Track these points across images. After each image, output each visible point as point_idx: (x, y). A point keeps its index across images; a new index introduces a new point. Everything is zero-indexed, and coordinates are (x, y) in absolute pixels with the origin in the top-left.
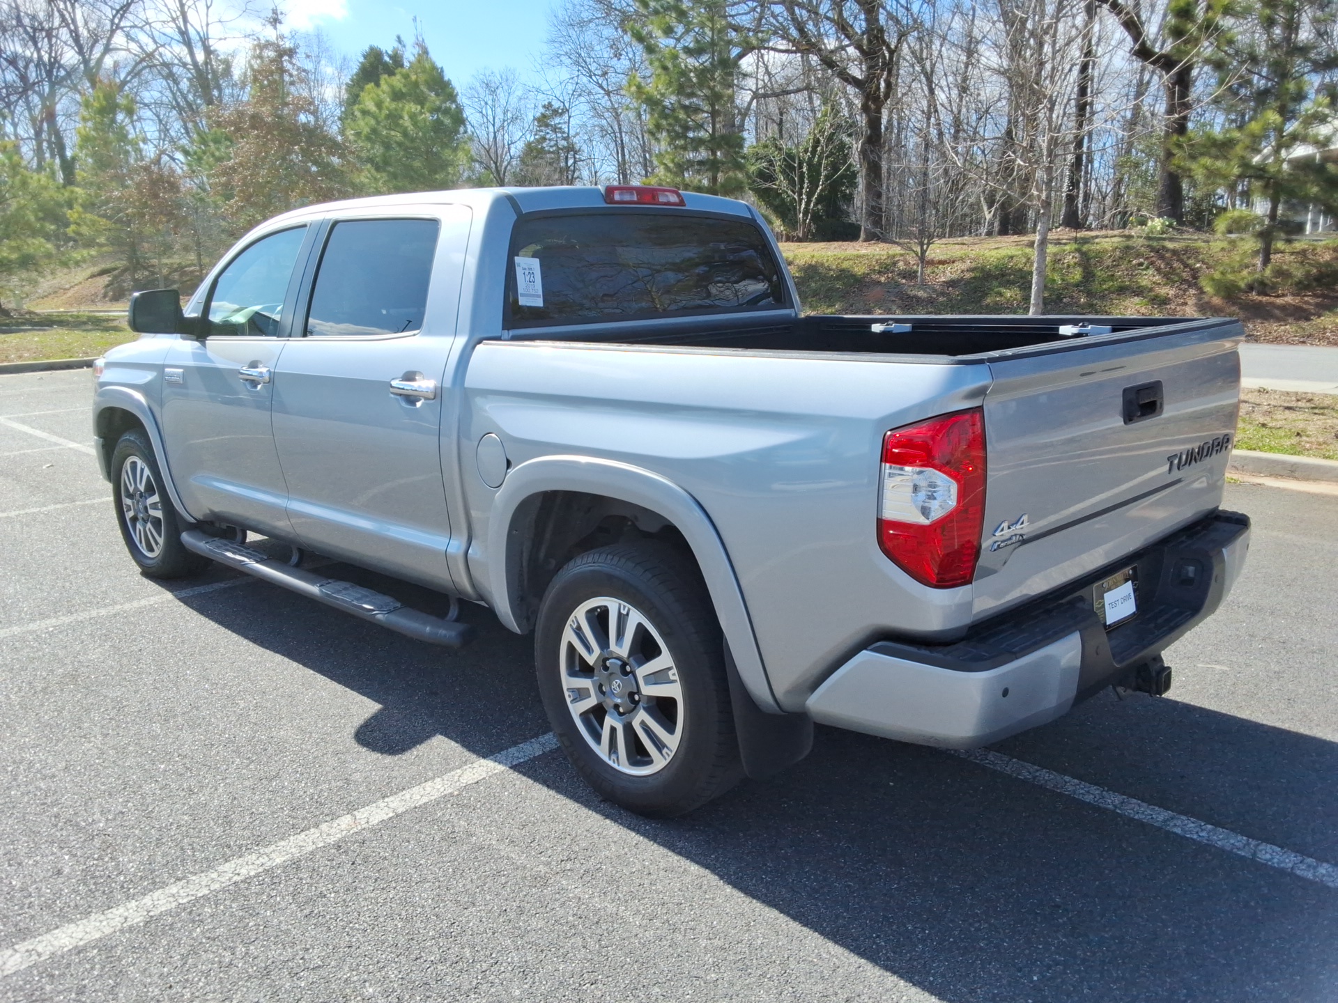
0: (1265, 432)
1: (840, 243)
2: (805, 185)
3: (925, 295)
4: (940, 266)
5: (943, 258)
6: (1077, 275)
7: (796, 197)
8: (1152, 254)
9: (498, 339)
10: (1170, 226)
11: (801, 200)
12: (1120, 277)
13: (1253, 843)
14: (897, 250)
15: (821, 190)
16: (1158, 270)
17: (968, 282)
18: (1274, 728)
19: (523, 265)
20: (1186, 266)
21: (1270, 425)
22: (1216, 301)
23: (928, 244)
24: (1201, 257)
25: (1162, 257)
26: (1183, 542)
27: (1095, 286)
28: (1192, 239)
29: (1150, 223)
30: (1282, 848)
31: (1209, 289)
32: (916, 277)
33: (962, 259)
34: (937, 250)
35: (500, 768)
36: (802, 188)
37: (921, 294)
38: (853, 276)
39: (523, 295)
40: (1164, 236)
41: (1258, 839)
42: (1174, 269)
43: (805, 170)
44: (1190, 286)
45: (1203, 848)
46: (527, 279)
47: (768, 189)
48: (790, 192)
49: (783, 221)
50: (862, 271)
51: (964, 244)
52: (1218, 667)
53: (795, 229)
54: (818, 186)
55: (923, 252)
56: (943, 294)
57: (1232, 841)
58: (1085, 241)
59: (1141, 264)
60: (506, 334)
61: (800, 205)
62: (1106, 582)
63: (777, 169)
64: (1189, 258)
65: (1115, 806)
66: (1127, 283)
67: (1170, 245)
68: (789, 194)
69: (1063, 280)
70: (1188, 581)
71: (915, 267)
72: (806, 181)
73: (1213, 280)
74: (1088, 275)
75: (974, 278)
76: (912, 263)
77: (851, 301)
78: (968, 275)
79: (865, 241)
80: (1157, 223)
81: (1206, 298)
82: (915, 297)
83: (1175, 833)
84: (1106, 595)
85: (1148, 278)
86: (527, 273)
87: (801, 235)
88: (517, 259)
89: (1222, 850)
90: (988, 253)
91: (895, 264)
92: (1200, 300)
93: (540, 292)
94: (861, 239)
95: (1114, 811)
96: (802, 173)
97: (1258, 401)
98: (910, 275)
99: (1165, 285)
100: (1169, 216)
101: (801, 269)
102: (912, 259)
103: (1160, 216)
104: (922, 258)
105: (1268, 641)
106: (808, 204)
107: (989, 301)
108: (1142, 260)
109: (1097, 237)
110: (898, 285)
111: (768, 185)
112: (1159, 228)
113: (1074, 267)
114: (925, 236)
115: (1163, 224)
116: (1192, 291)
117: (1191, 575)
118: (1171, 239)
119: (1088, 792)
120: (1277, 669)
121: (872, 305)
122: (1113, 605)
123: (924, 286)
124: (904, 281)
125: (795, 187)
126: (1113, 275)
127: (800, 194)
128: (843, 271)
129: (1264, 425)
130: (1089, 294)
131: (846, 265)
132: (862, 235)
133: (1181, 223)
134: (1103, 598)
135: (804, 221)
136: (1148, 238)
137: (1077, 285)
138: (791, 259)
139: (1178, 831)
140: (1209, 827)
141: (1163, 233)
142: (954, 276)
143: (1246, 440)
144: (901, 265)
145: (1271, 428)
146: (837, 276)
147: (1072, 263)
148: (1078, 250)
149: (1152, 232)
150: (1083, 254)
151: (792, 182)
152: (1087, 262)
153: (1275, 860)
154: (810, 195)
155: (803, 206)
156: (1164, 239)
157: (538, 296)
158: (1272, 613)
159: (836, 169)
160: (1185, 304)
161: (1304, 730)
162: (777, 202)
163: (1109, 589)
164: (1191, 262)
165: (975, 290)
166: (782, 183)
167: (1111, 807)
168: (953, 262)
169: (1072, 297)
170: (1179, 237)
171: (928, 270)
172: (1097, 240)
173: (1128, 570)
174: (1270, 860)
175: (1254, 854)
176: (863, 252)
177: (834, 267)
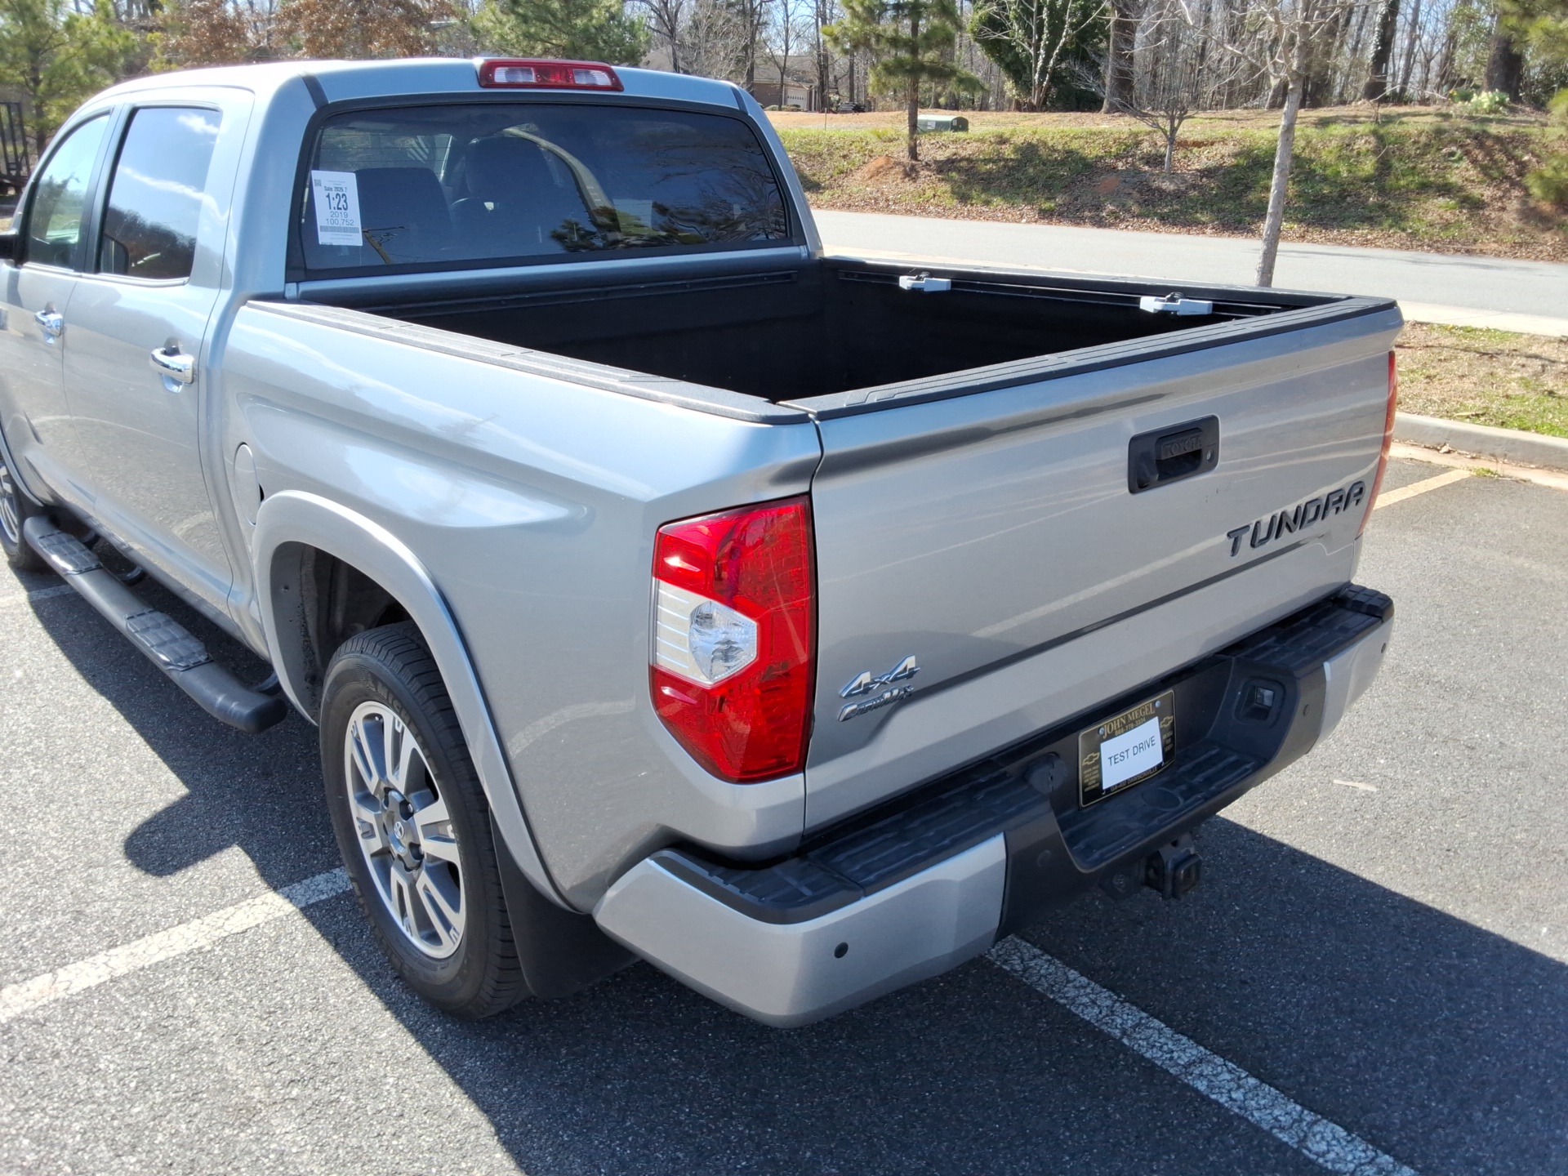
0: (1551, 403)
1: (1079, 114)
2: (1045, 37)
3: (1172, 187)
4: (1195, 149)
5: (1199, 138)
6: (1368, 166)
7: (1032, 51)
8: (1469, 141)
9: (279, 298)
10: (1501, 103)
11: (1037, 56)
12: (1423, 171)
13: (1309, 1117)
14: (1142, 126)
15: (1065, 44)
16: (1474, 162)
17: (1228, 171)
18: (1410, 902)
19: (325, 183)
20: (1511, 157)
21: (1560, 393)
22: (1546, 207)
23: (1181, 119)
24: (1531, 147)
25: (1481, 146)
26: (1266, 648)
27: (1390, 181)
28: (1525, 121)
29: (1475, 99)
30: (1348, 1129)
31: (1536, 191)
32: (1162, 163)
33: (1224, 141)
34: (1192, 127)
35: (289, 908)
36: (1040, 39)
37: (1168, 186)
38: (1083, 159)
39: (325, 229)
40: (1492, 116)
41: (1316, 1112)
42: (1495, 162)
43: (1044, 16)
44: (1514, 184)
45: (1228, 1121)
46: (334, 203)
47: (998, 41)
48: (1026, 46)
49: (1016, 83)
50: (1094, 153)
51: (1232, 119)
52: (1362, 786)
53: (1029, 93)
54: (1061, 38)
55: (1174, 130)
56: (1194, 187)
57: (1276, 1112)
58: (1389, 119)
59: (1452, 154)
60: (292, 290)
61: (1037, 61)
62: (1103, 727)
63: (1011, 15)
64: (1516, 147)
65: (1124, 1032)
66: (1432, 179)
67: (1493, 129)
68: (1025, 48)
69: (1350, 171)
70: (1262, 712)
71: (1163, 149)
72: (1046, 31)
73: (1542, 177)
74: (1384, 167)
75: (1237, 166)
76: (1159, 144)
77: (1077, 193)
78: (1229, 162)
79: (1108, 112)
80: (1485, 99)
81: (1532, 203)
82: (1159, 189)
83: (1196, 1091)
84: (1104, 746)
85: (1462, 172)
86: (333, 194)
87: (1035, 102)
88: (316, 175)
89: (1256, 1128)
90: (1258, 134)
91: (1138, 144)
92: (1524, 203)
93: (358, 224)
94: (1103, 110)
95: (1119, 1042)
96: (1042, 21)
97: (1554, 357)
98: (1155, 160)
99: (1481, 182)
100: (1502, 90)
101: (1017, 150)
102: (1160, 140)
103: (1491, 89)
104: (1171, 139)
105: (1451, 744)
106: (1046, 61)
107: (1251, 197)
108: (1454, 149)
109: (1405, 115)
110: (1138, 172)
111: (998, 35)
112: (1485, 106)
113: (1365, 155)
114: (1178, 111)
115: (1491, 100)
116: (1516, 193)
117: (1267, 702)
118: (1499, 121)
119: (1094, 1002)
120: (1447, 795)
121: (1102, 199)
122: (1114, 759)
123: (1172, 175)
124: (1146, 168)
125: (1030, 38)
126: (1414, 168)
127: (1037, 48)
128: (1070, 152)
129: (1551, 393)
130: (1382, 191)
131: (1075, 145)
132: (1106, 104)
133: (1516, 99)
134: (1098, 750)
135: (1041, 83)
136: (1471, 118)
137: (1367, 180)
138: (1006, 136)
139: (1202, 1086)
140: (1252, 1081)
141: (1491, 111)
142: (1212, 163)
143: (1521, 414)
144: (1146, 147)
145: (1560, 398)
146: (1062, 160)
147: (1364, 149)
148: (1374, 133)
149: (1477, 111)
150: (1381, 139)
151: (1028, 32)
152: (1386, 150)
153: (1332, 1156)
154: (1049, 50)
155: (1040, 64)
156: (1491, 121)
157: (354, 230)
158: (1470, 697)
159: (1086, 16)
160: (1503, 209)
161: (1453, 909)
162: (1009, 58)
163: (1111, 736)
164: (1518, 152)
165: (1236, 182)
166: (1017, 32)
167: (1117, 1033)
168: (1212, 144)
169: (1358, 195)
170: (1510, 118)
171: (1180, 154)
172: (1405, 119)
173: (1157, 701)
174: (1323, 1154)
175: (1302, 1141)
176: (1104, 126)
177: (1060, 147)
